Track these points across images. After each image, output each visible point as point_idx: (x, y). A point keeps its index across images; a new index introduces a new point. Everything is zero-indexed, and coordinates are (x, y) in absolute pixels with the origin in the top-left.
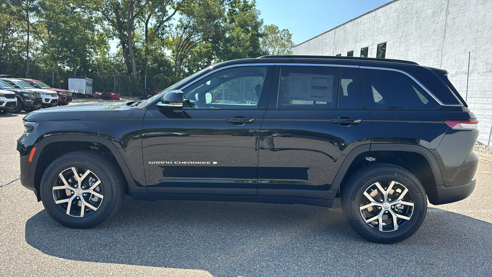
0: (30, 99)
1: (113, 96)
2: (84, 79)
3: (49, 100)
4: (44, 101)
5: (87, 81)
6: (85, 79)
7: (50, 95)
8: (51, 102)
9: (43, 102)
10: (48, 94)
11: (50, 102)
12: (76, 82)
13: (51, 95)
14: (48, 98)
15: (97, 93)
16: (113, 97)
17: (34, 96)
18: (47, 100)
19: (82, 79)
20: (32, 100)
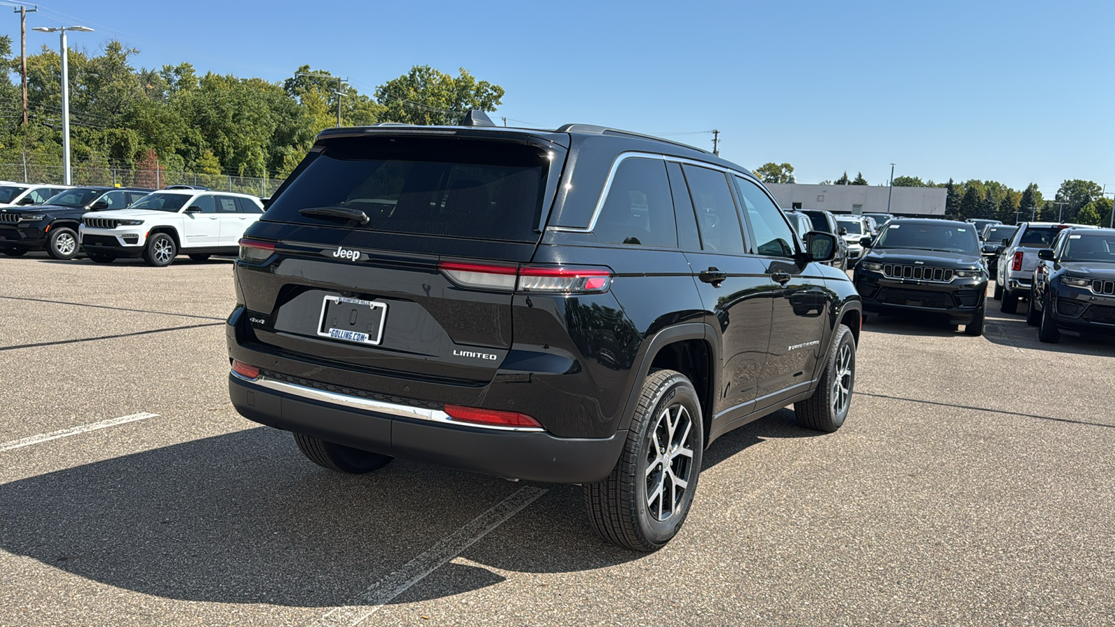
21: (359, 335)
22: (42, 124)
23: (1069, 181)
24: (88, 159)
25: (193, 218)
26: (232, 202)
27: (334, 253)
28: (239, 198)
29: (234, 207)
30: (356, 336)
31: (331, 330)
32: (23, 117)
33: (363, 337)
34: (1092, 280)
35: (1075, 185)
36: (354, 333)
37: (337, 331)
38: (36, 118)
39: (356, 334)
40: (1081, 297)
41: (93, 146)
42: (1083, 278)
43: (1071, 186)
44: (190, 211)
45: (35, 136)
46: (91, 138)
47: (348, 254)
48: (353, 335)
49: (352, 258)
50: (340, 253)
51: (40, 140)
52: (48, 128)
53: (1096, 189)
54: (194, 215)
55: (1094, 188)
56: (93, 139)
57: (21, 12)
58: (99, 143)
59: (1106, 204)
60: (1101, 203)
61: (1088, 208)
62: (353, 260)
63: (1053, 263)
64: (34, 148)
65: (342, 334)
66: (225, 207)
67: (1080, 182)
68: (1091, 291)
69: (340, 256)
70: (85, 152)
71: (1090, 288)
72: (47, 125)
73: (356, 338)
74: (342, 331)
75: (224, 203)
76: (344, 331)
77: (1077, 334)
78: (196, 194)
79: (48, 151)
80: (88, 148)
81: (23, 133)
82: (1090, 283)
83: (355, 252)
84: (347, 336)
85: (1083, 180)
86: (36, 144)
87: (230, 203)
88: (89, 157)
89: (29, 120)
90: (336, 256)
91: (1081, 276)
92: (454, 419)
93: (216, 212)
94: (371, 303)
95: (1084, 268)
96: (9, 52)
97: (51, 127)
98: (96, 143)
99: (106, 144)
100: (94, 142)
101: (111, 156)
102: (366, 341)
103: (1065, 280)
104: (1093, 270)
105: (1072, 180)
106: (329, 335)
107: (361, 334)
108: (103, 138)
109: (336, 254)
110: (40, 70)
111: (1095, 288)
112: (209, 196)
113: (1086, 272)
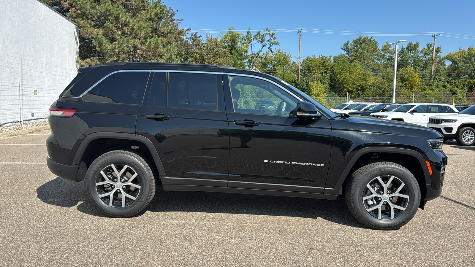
22: (439, 80)
24: (456, 93)
25: (413, 115)
26: (437, 108)
28: (441, 106)
29: (438, 110)
32: (431, 78)
38: (436, 78)
41: (460, 88)
44: (412, 112)
45: (435, 85)
46: (459, 84)
51: (437, 87)
52: (441, 82)
54: (414, 113)
56: (460, 85)
57: (434, 36)
58: (462, 86)
64: (433, 90)
66: (432, 110)
70: (455, 90)
72: (441, 81)
75: (433, 109)
78: (417, 105)
79: (439, 91)
80: (456, 89)
81: (430, 85)
86: (434, 89)
87: (436, 108)
88: (457, 93)
89: (433, 79)
93: (427, 112)
96: (441, 53)
97: (443, 81)
98: (461, 86)
99: (466, 87)
100: (460, 86)
101: (468, 92)
108: (465, 84)
110: (456, 58)
112: (425, 105)
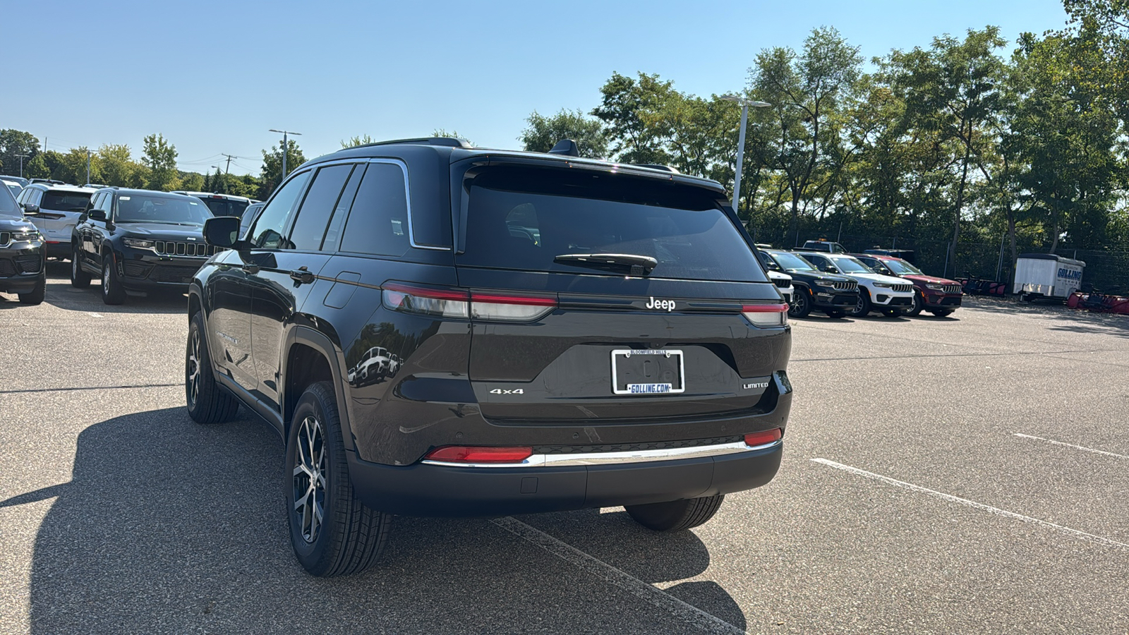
0: (826, 293)
1: (1120, 303)
2: (1054, 262)
3: (886, 297)
4: (874, 300)
5: (1062, 266)
6: (1056, 259)
7: (891, 288)
8: (890, 303)
9: (873, 302)
10: (886, 286)
11: (887, 301)
12: (1032, 266)
13: (893, 289)
14: (884, 293)
15: (1079, 296)
16: (1120, 307)
17: (836, 287)
18: (882, 297)
19: (1049, 261)
20: (831, 294)
21: (663, 386)
23: (4, 130)
27: (648, 305)
30: (660, 388)
31: (629, 386)
33: (667, 388)
34: (155, 241)
35: (11, 135)
36: (656, 385)
37: (638, 386)
39: (658, 386)
40: (146, 258)
42: (145, 239)
43: (6, 135)
47: (663, 305)
48: (656, 387)
49: (668, 308)
50: (654, 304)
53: (33, 140)
55: (31, 140)
59: (55, 158)
60: (49, 156)
61: (37, 161)
62: (670, 310)
63: (105, 223)
65: (643, 388)
67: (16, 132)
68: (155, 252)
69: (654, 307)
71: (153, 249)
73: (659, 389)
74: (642, 385)
76: (645, 385)
77: (144, 295)
82: (153, 245)
83: (670, 302)
84: (649, 390)
85: (19, 131)
90: (651, 307)
91: (143, 237)
92: (752, 445)
94: (668, 351)
95: (141, 230)
102: (671, 391)
103: (127, 241)
104: (154, 231)
105: (7, 130)
106: (629, 392)
107: (664, 384)
109: (650, 305)
111: (158, 249)
113: (146, 233)
